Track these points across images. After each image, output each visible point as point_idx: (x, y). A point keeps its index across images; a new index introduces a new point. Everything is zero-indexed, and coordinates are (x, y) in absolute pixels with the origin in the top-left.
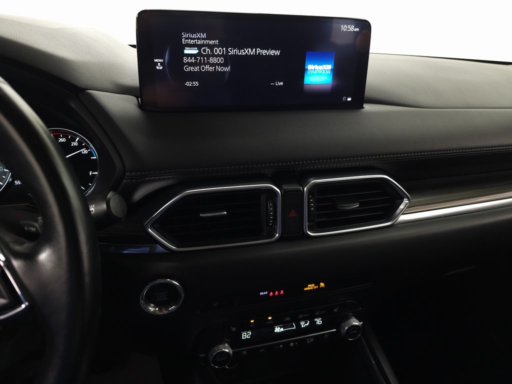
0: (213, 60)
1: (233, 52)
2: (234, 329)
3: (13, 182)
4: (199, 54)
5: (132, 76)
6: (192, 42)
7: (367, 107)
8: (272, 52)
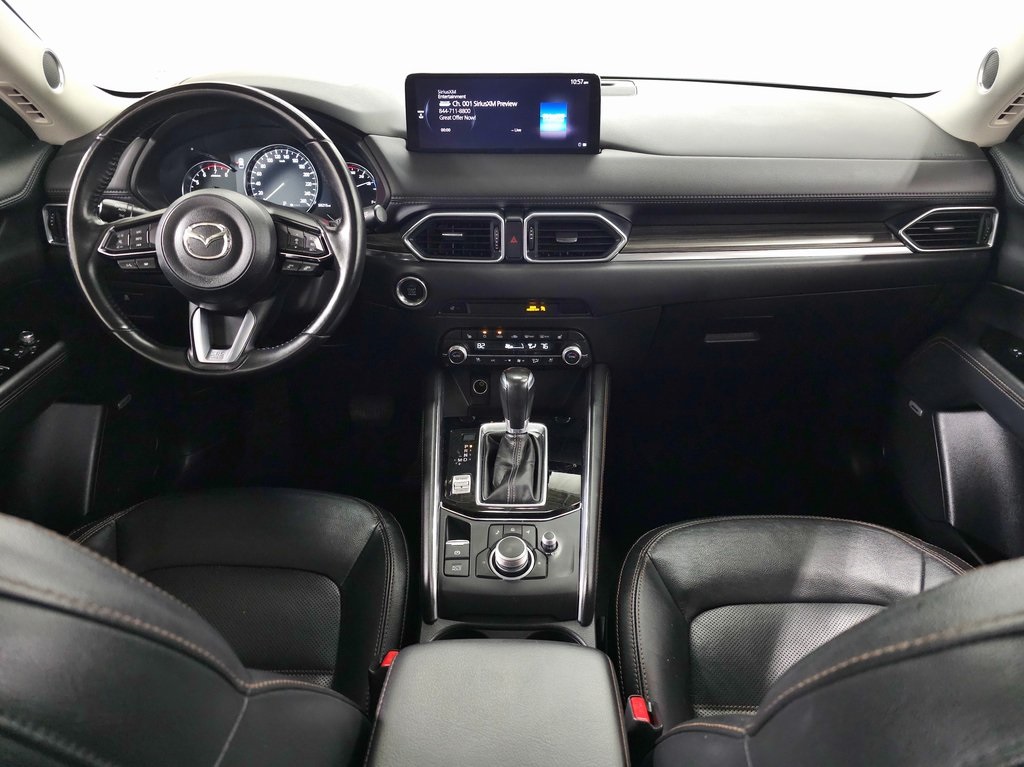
0: (462, 111)
1: (478, 104)
2: (470, 337)
3: (317, 205)
4: (451, 106)
5: (402, 125)
6: (446, 97)
7: (606, 154)
8: (510, 104)
